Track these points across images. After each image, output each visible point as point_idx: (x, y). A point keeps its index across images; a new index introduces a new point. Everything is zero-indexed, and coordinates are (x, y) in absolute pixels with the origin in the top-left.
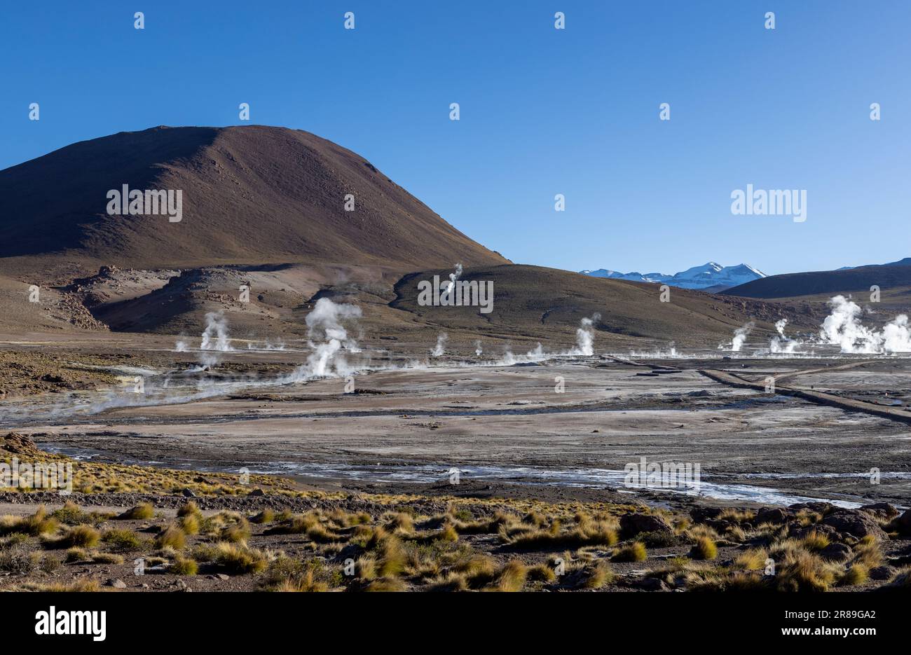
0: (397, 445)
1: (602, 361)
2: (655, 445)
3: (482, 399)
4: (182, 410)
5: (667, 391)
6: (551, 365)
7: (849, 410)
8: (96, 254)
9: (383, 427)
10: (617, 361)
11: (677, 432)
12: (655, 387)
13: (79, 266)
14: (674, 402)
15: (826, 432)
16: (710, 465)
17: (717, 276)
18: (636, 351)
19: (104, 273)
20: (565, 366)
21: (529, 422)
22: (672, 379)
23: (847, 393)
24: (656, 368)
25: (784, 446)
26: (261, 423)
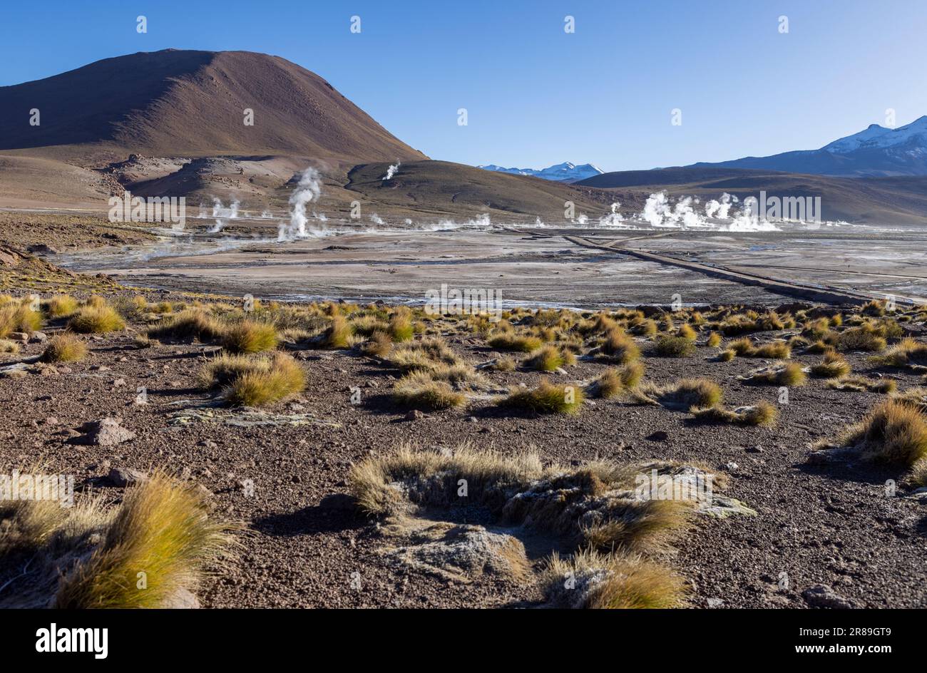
0: (370, 283)
1: (497, 229)
2: (542, 285)
3: (420, 253)
4: (211, 259)
5: (544, 250)
6: (462, 231)
7: (665, 264)
8: (124, 145)
9: (357, 272)
10: (506, 229)
11: (555, 277)
12: (535, 247)
13: (112, 153)
14: (549, 257)
15: (651, 278)
16: (580, 298)
17: (571, 172)
18: (517, 223)
19: (132, 160)
20: (471, 232)
21: (456, 269)
22: (546, 242)
23: (663, 253)
24: (534, 235)
25: (625, 287)
26: (270, 268)
